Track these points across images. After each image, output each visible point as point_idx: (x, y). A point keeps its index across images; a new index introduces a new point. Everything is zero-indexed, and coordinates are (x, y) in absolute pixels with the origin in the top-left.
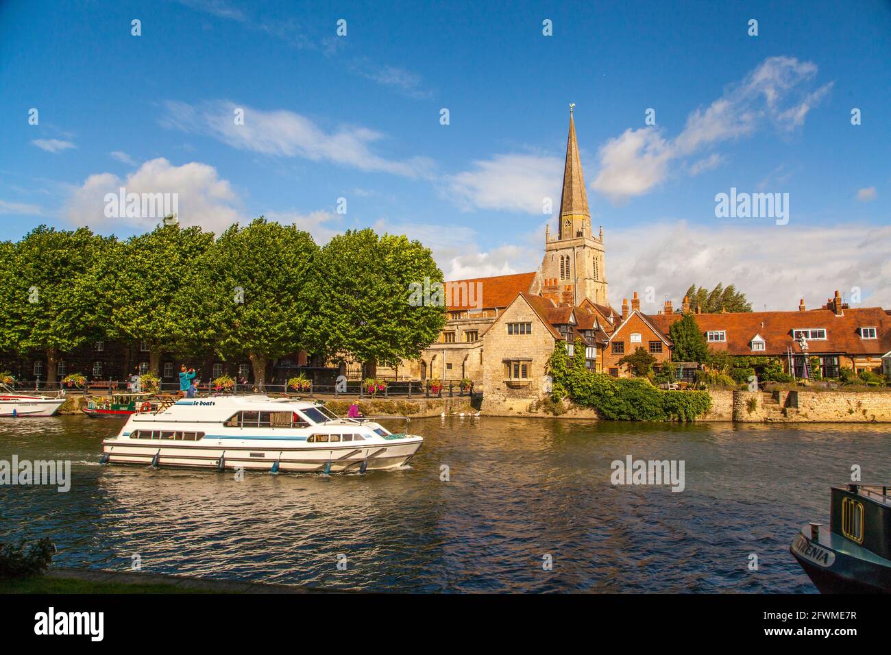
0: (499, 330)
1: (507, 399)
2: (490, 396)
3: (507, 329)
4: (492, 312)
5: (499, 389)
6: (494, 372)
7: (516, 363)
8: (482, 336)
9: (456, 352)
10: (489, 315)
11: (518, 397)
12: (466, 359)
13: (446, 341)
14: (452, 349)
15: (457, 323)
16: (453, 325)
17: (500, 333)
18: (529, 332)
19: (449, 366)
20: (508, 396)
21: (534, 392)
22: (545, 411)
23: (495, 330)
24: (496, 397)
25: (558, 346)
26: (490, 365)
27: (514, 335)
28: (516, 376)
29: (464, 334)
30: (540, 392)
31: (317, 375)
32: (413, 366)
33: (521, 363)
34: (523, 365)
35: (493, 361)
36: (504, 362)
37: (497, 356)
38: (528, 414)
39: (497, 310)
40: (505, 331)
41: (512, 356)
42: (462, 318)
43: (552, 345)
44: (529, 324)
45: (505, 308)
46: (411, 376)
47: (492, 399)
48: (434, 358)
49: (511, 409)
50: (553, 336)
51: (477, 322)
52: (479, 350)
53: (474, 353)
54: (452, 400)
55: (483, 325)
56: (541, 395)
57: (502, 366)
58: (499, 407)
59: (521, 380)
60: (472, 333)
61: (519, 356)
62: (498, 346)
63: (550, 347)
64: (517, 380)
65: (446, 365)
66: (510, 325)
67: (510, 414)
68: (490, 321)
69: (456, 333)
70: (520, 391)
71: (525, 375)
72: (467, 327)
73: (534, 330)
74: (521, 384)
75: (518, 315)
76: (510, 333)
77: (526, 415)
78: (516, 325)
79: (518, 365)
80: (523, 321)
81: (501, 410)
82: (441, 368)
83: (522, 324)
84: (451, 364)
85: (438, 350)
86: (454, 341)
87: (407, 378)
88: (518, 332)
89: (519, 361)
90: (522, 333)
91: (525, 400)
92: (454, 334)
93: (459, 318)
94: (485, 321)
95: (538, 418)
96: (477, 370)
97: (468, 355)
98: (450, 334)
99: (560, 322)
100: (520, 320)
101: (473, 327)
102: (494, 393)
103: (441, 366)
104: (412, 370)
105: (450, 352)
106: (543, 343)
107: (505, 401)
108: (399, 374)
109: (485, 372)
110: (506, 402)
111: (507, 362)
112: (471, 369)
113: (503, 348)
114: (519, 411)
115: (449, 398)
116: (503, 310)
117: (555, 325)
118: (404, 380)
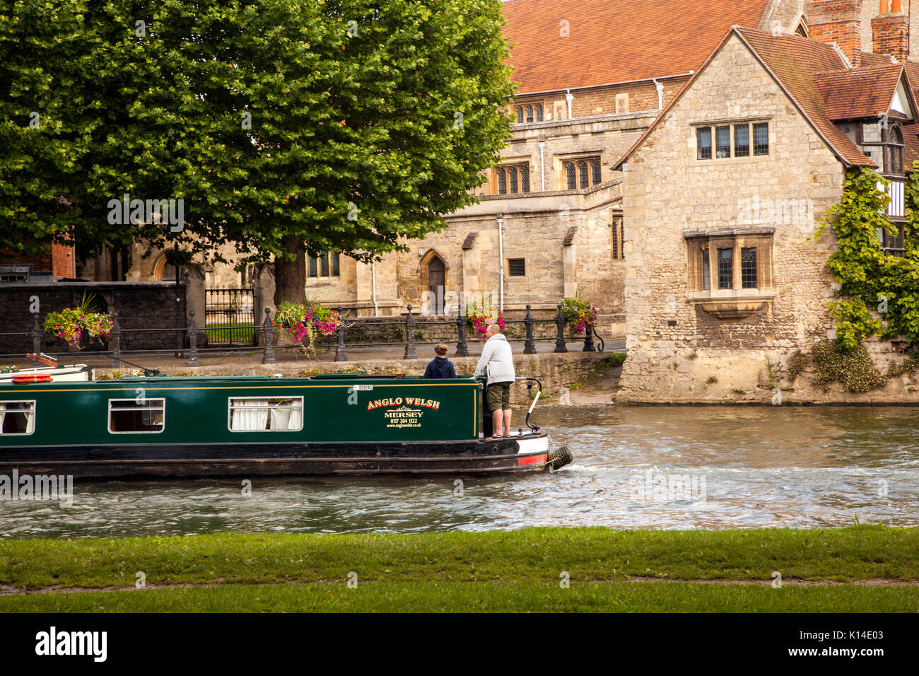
0: (670, 147)
1: (700, 353)
2: (646, 345)
3: (693, 142)
4: (643, 97)
5: (672, 323)
6: (657, 273)
7: (724, 243)
8: (618, 167)
9: (537, 222)
10: (637, 104)
11: (733, 346)
12: (567, 243)
13: (503, 191)
14: (524, 213)
15: (536, 133)
16: (524, 140)
17: (674, 154)
18: (762, 149)
19: (517, 267)
20: (703, 344)
21: (781, 329)
22: (815, 385)
23: (658, 147)
24: (666, 347)
25: (853, 187)
26: (644, 252)
27: (716, 160)
28: (725, 281)
29: (558, 166)
30: (801, 328)
31: (115, 305)
32: (405, 273)
33: (741, 242)
34: (744, 250)
35: (652, 240)
36: (688, 239)
37: (665, 226)
38: (761, 395)
39: (660, 87)
40: (688, 150)
41: (710, 224)
42: (547, 116)
43: (835, 186)
44: (762, 126)
45: (686, 78)
46: (400, 302)
47: (653, 353)
48: (468, 245)
49: (712, 380)
50: (838, 158)
51: (596, 127)
52: (606, 214)
53: (592, 223)
54: (532, 362)
55: (618, 134)
56: (801, 338)
57: (678, 255)
58: (675, 379)
59: (739, 294)
60: (582, 162)
61: (732, 224)
62: (667, 196)
63: (828, 192)
64: (726, 293)
65: (505, 264)
66: (703, 129)
67: (709, 398)
68: (640, 123)
69: (533, 163)
70: (740, 328)
71: (750, 279)
72: (566, 145)
73: (779, 142)
74: (741, 307)
75: (727, 97)
76: (705, 153)
77: (758, 398)
78: (723, 128)
79: (731, 249)
80: (745, 115)
81: (682, 385)
82: (492, 274)
83: (741, 125)
84: (522, 261)
85: (479, 217)
86: (526, 188)
87: (386, 308)
88: (727, 149)
89: (733, 237)
90: (742, 151)
91: (752, 354)
92: (525, 167)
93: (541, 118)
94: (623, 125)
95: (796, 404)
96: (603, 274)
97: (573, 229)
98: (513, 168)
99: (860, 113)
100: (736, 111)
101: (587, 142)
102: (659, 336)
103: (491, 267)
104: (402, 283)
105: (518, 223)
106: (805, 178)
107: (693, 357)
108: (363, 295)
109: (631, 274)
110: (697, 361)
111: (697, 242)
112: (585, 275)
113: (683, 201)
114: (737, 387)
115: (526, 357)
116: (678, 87)
117: (841, 124)
118: (379, 314)
